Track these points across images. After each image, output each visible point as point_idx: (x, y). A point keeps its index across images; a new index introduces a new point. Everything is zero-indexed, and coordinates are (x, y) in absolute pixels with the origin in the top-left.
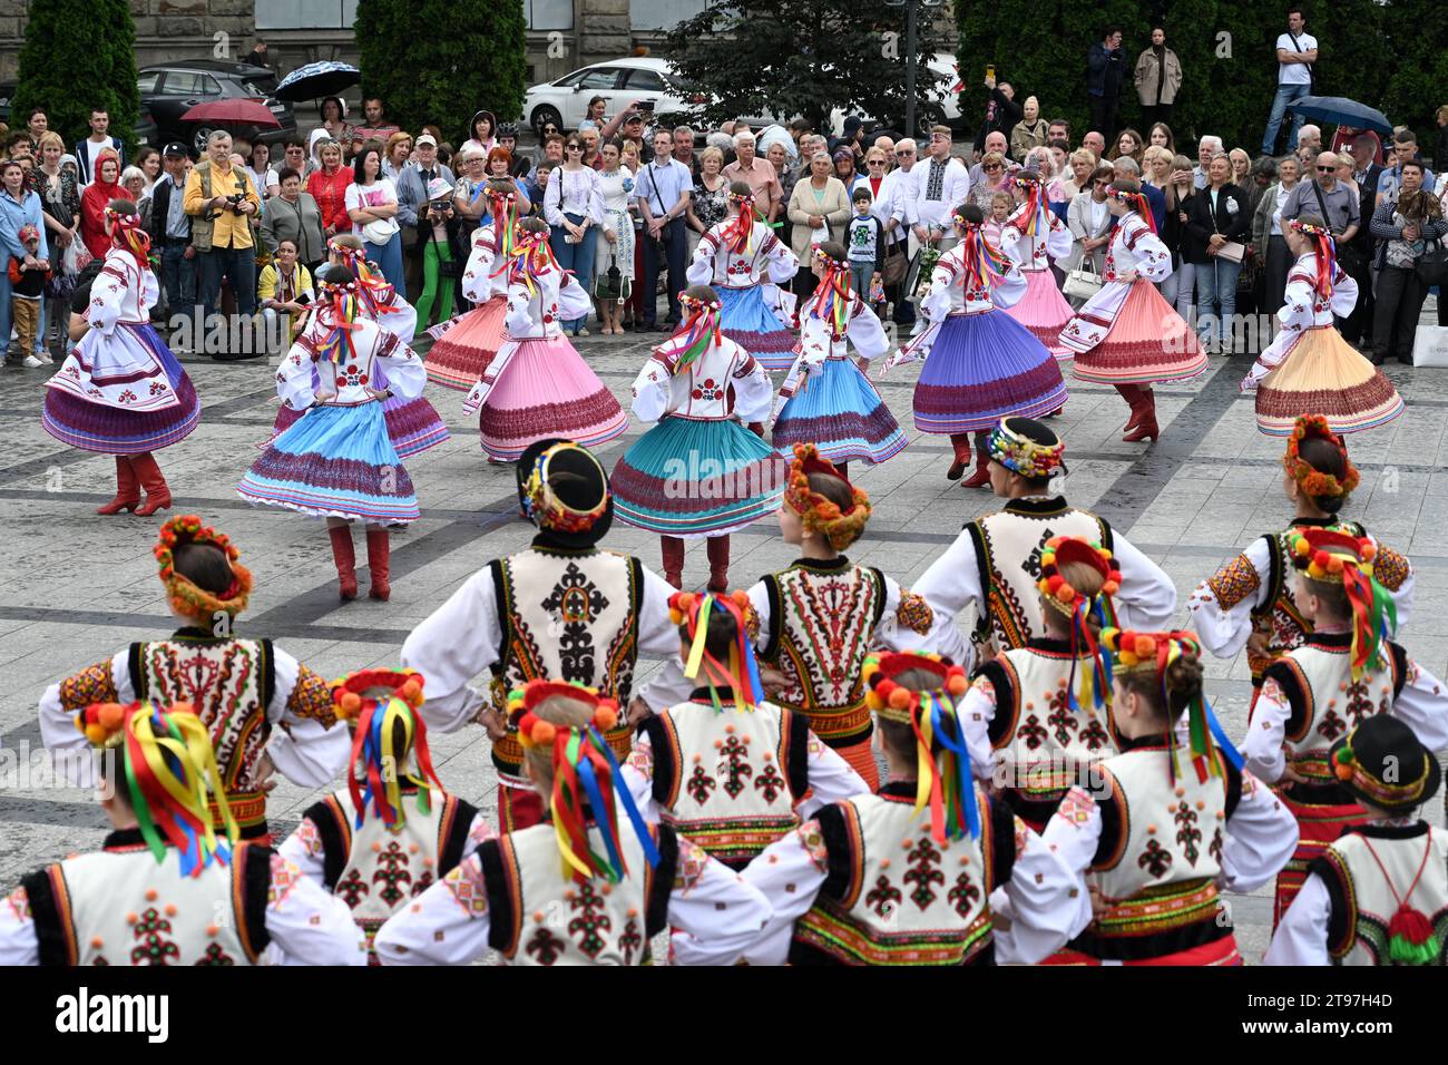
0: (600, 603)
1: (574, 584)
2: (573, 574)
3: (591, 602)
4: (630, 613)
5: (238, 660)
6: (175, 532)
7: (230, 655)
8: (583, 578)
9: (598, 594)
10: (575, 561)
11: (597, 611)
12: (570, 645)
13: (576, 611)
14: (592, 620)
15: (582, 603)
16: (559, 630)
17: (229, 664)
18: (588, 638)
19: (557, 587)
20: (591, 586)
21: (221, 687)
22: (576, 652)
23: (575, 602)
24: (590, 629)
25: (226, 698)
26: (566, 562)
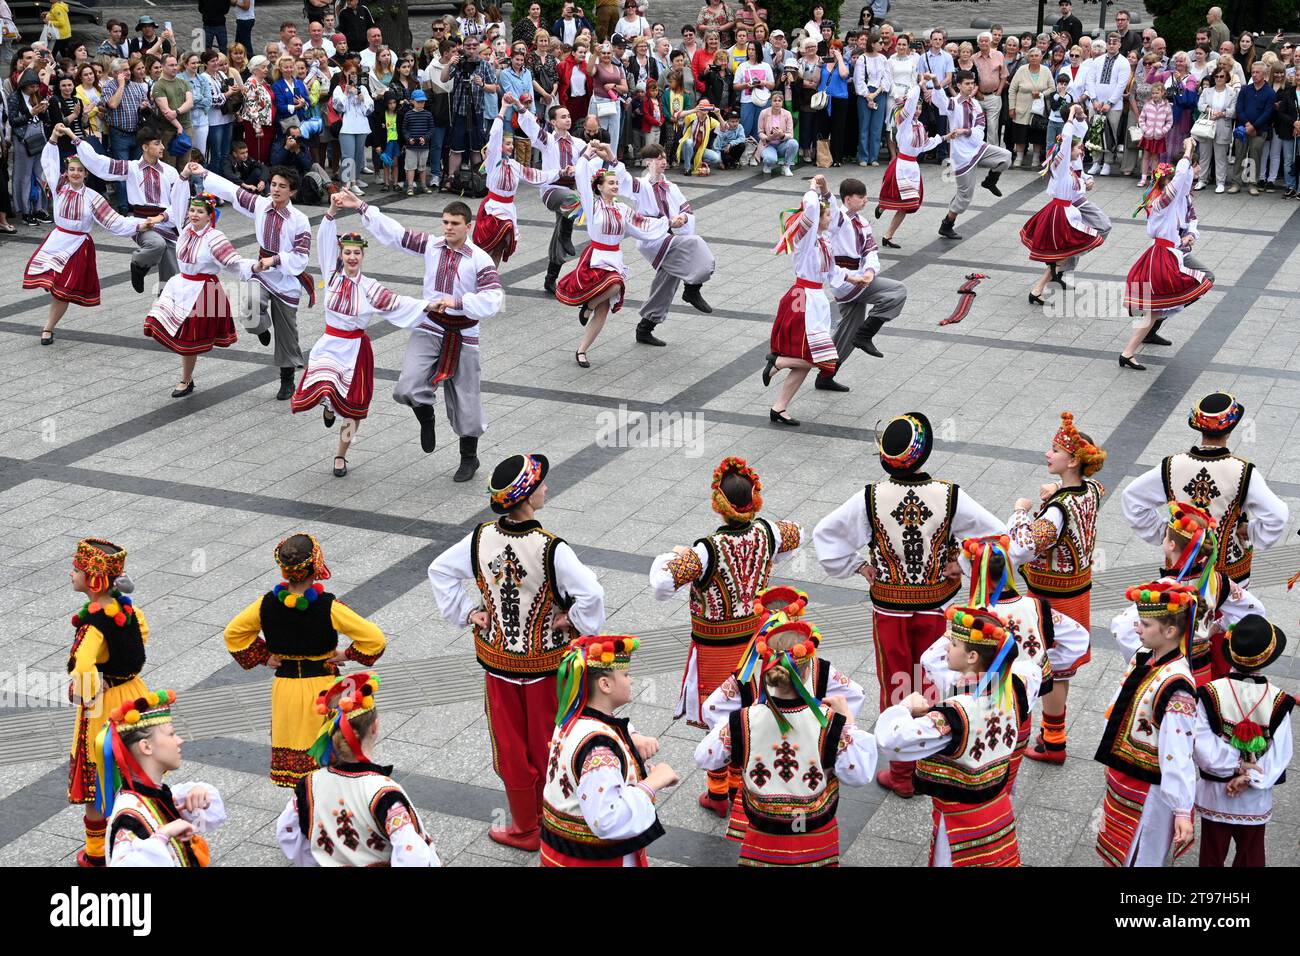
0: (927, 514)
1: (912, 502)
2: (911, 496)
3: (922, 513)
4: (946, 520)
5: (760, 537)
6: (729, 465)
7: (756, 535)
8: (917, 499)
9: (926, 508)
10: (913, 488)
11: (925, 519)
12: (909, 537)
13: (912, 518)
14: (922, 524)
15: (916, 513)
16: (902, 529)
17: (757, 540)
18: (919, 534)
19: (901, 504)
20: (922, 503)
21: (755, 553)
22: (913, 541)
23: (912, 513)
24: (921, 528)
25: (757, 558)
26: (908, 488)
